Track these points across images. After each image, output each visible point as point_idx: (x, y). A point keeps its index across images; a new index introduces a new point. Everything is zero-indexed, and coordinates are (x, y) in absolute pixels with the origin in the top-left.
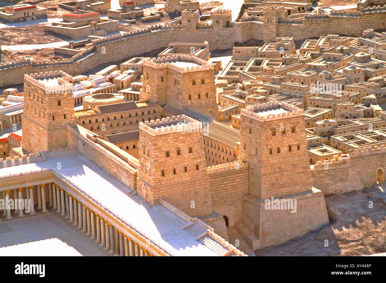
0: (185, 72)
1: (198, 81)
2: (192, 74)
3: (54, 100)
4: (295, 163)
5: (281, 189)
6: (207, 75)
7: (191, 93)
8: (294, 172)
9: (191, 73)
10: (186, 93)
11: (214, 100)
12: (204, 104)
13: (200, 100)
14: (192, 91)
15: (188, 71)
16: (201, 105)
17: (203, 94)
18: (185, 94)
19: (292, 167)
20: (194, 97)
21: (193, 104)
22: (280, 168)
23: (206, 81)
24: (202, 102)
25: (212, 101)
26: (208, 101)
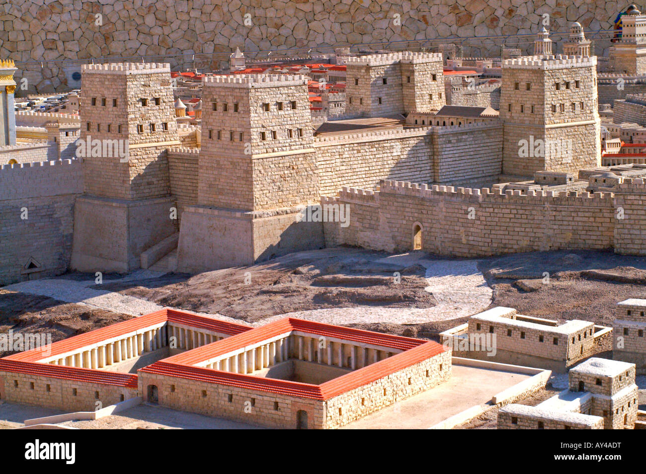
0: (505, 67)
1: (523, 85)
2: (515, 72)
3: (352, 76)
4: (235, 161)
5: (220, 197)
6: (534, 78)
7: (512, 101)
8: (234, 175)
9: (513, 69)
10: (505, 99)
11: (541, 120)
12: (527, 122)
13: (522, 115)
14: (513, 98)
15: (509, 66)
16: (522, 123)
17: (528, 105)
18: (504, 101)
19: (231, 166)
20: (516, 108)
21: (513, 119)
22: (218, 162)
23: (533, 87)
24: (525, 118)
25: (539, 120)
26: (533, 119)
